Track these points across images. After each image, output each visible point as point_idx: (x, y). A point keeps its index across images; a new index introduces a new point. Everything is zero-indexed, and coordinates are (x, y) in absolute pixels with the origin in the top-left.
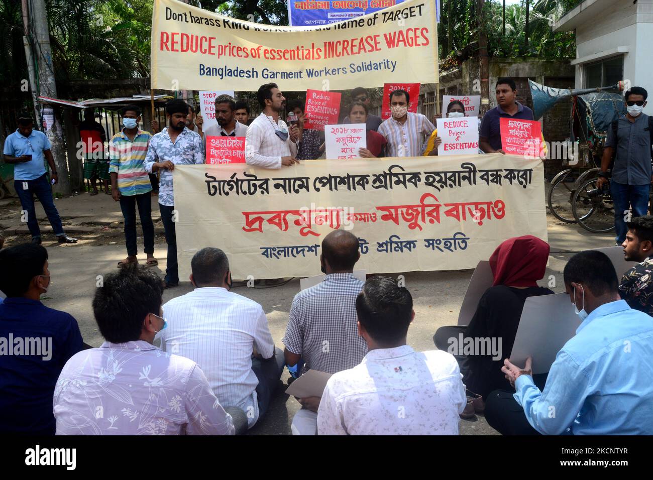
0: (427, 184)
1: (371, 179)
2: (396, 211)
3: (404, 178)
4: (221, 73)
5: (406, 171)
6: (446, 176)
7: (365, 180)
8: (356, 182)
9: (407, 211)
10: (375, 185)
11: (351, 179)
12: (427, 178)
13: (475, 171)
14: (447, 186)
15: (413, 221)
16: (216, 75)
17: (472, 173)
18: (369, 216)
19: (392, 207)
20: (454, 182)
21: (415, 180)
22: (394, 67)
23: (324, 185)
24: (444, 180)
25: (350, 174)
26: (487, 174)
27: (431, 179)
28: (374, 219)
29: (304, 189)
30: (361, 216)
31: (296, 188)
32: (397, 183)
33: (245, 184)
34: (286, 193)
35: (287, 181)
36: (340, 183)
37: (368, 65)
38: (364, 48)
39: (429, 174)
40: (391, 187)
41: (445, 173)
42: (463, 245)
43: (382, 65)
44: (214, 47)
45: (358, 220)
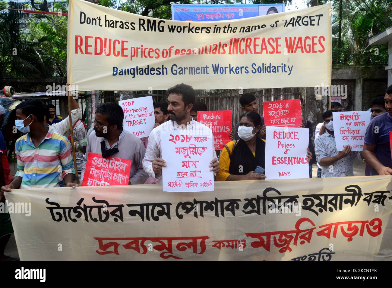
0: (304, 208)
1: (242, 204)
2: (269, 238)
4: (132, 72)
5: (283, 195)
6: (326, 199)
7: (235, 205)
8: (224, 207)
9: (280, 237)
10: (246, 211)
11: (219, 204)
12: (305, 202)
13: (360, 195)
14: (326, 210)
15: (285, 246)
16: (128, 74)
17: (356, 197)
18: (238, 243)
19: (264, 234)
20: (335, 205)
22: (291, 71)
23: (188, 211)
24: (323, 204)
25: (219, 199)
26: (371, 196)
27: (309, 203)
28: (243, 246)
29: (165, 216)
30: (229, 243)
31: (156, 215)
33: (95, 211)
34: (143, 220)
35: (145, 207)
36: (206, 209)
37: (268, 67)
38: (266, 49)
39: (307, 198)
40: (264, 212)
41: (326, 196)
43: (280, 69)
44: (127, 49)
45: (225, 247)
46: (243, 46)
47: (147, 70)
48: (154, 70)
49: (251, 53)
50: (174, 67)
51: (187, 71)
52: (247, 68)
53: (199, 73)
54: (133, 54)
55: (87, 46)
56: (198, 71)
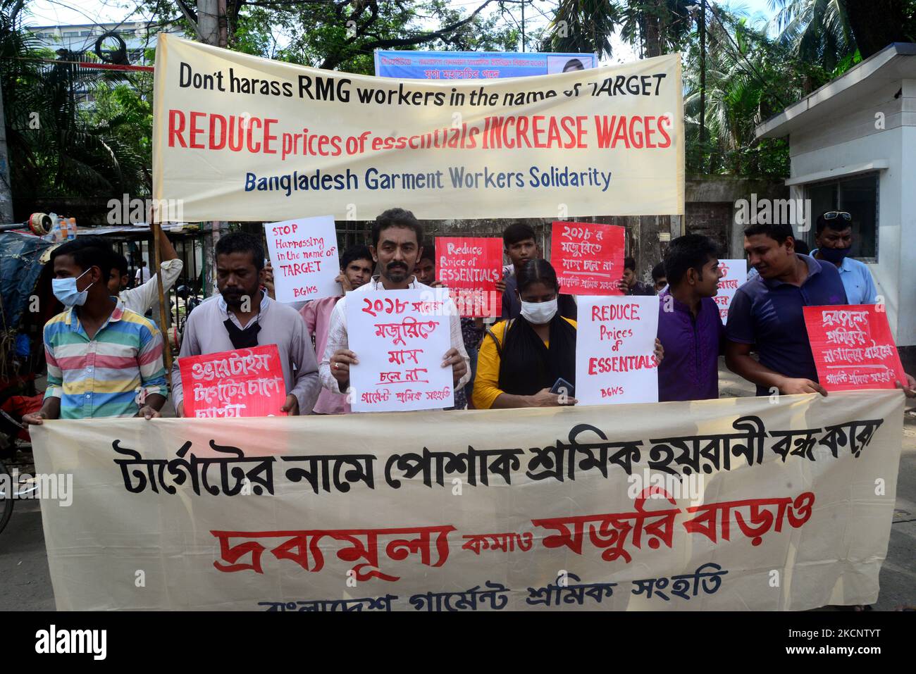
0: (653, 466)
1: (525, 460)
2: (579, 527)
3: (604, 454)
4: (286, 184)
5: (610, 439)
6: (696, 446)
7: (511, 461)
8: (488, 465)
9: (602, 526)
10: (534, 473)
11: (478, 459)
12: (655, 454)
13: (762, 435)
14: (698, 471)
15: (615, 545)
16: (277, 188)
17: (756, 440)
18: (515, 539)
19: (569, 520)
20: (715, 460)
21: (628, 459)
22: (607, 183)
23: (411, 473)
24: (691, 456)
25: (476, 448)
26: (788, 441)
27: (663, 456)
28: (526, 545)
29: (361, 483)
30: (496, 540)
31: (342, 479)
32: (586, 465)
33: (214, 470)
34: (316, 491)
35: (320, 463)
36: (450, 469)
37: (562, 175)
38: (558, 138)
39: (659, 445)
40: (571, 476)
41: (696, 440)
42: (711, 585)
43: (586, 178)
44: (274, 138)
45: (490, 549)
46: (511, 131)
47: (315, 179)
48: (330, 179)
49: (529, 145)
50: (372, 173)
51: (398, 182)
52: (520, 177)
53: (423, 185)
54: (287, 149)
55: (194, 131)
56: (421, 182)
